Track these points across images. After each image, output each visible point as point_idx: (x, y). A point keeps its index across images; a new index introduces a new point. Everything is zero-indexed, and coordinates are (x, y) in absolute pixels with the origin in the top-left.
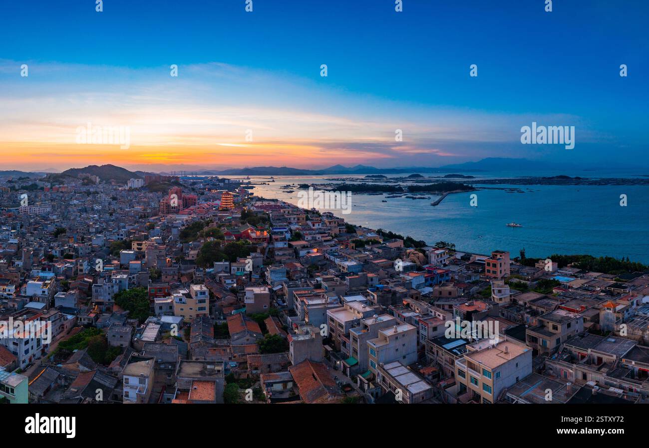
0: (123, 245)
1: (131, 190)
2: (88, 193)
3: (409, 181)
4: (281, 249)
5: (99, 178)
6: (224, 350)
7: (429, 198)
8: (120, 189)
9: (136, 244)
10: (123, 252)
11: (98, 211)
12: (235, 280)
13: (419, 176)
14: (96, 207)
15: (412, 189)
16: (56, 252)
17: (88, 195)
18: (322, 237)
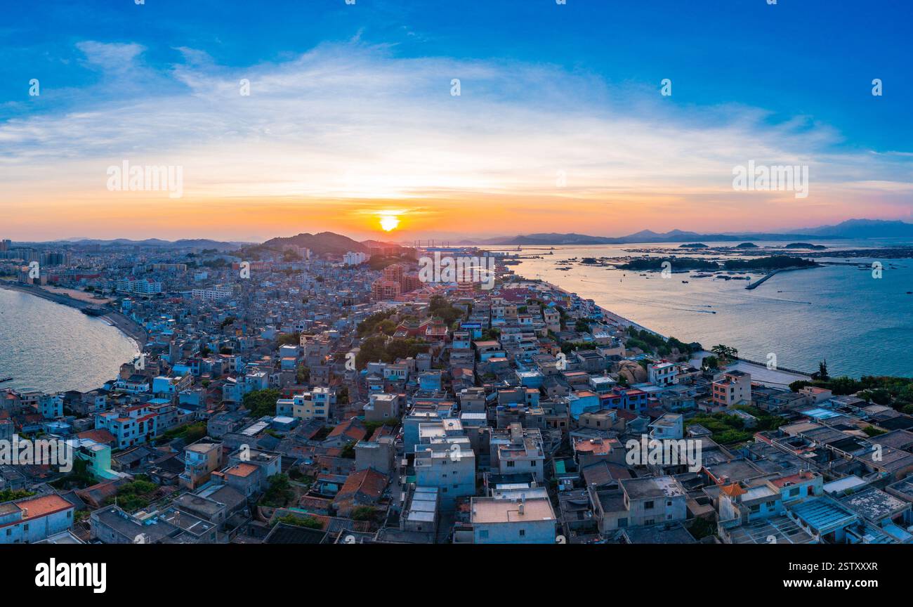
0: (293, 339)
1: (347, 267)
2: (289, 272)
3: (735, 252)
4: (459, 351)
5: (310, 251)
6: (308, 449)
7: (748, 278)
8: (333, 265)
9: (304, 338)
10: (285, 347)
11: (293, 296)
12: (382, 386)
13: (751, 245)
14: (292, 291)
15: (731, 266)
16: (214, 344)
17: (288, 275)
18: (524, 336)
